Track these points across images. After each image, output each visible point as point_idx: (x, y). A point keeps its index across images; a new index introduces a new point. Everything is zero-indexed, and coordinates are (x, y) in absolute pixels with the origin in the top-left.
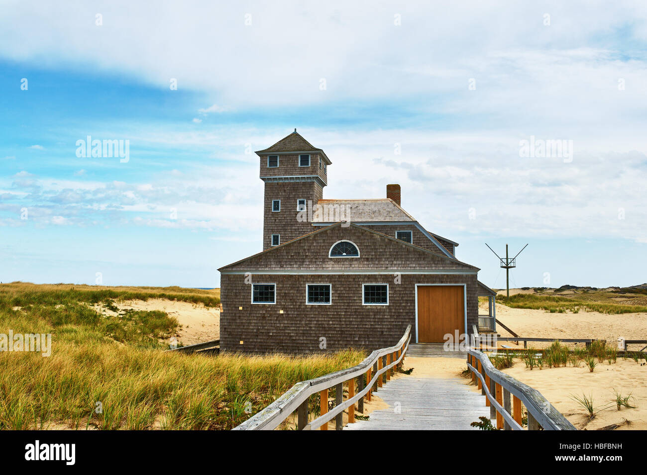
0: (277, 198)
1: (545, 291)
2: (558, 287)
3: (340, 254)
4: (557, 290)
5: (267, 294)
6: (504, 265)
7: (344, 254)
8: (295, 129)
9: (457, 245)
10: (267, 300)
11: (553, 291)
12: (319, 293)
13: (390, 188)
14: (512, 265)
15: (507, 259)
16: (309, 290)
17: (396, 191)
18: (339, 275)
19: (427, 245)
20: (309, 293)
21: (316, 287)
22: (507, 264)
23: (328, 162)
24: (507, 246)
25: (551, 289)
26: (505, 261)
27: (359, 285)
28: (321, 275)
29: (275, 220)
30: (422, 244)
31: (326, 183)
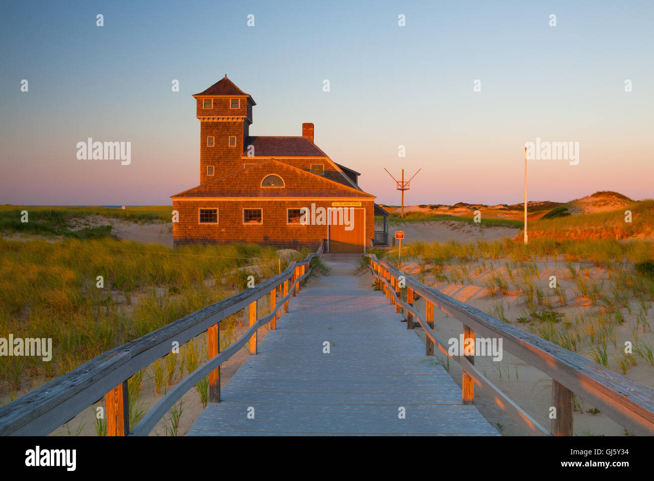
0: (212, 136)
1: (441, 208)
2: (453, 205)
3: (270, 185)
4: (451, 208)
5: (211, 216)
6: (400, 188)
7: (273, 185)
8: (226, 75)
9: (359, 174)
10: (211, 221)
11: (447, 208)
12: (252, 215)
13: (305, 125)
14: (407, 187)
15: (403, 182)
16: (245, 213)
17: (311, 129)
18: (269, 202)
19: (336, 176)
20: (245, 215)
21: (250, 211)
22: (403, 186)
23: (254, 104)
24: (403, 170)
25: (446, 206)
26: (401, 184)
27: (284, 209)
28: (255, 202)
29: (210, 154)
30: (332, 175)
31: (252, 120)
